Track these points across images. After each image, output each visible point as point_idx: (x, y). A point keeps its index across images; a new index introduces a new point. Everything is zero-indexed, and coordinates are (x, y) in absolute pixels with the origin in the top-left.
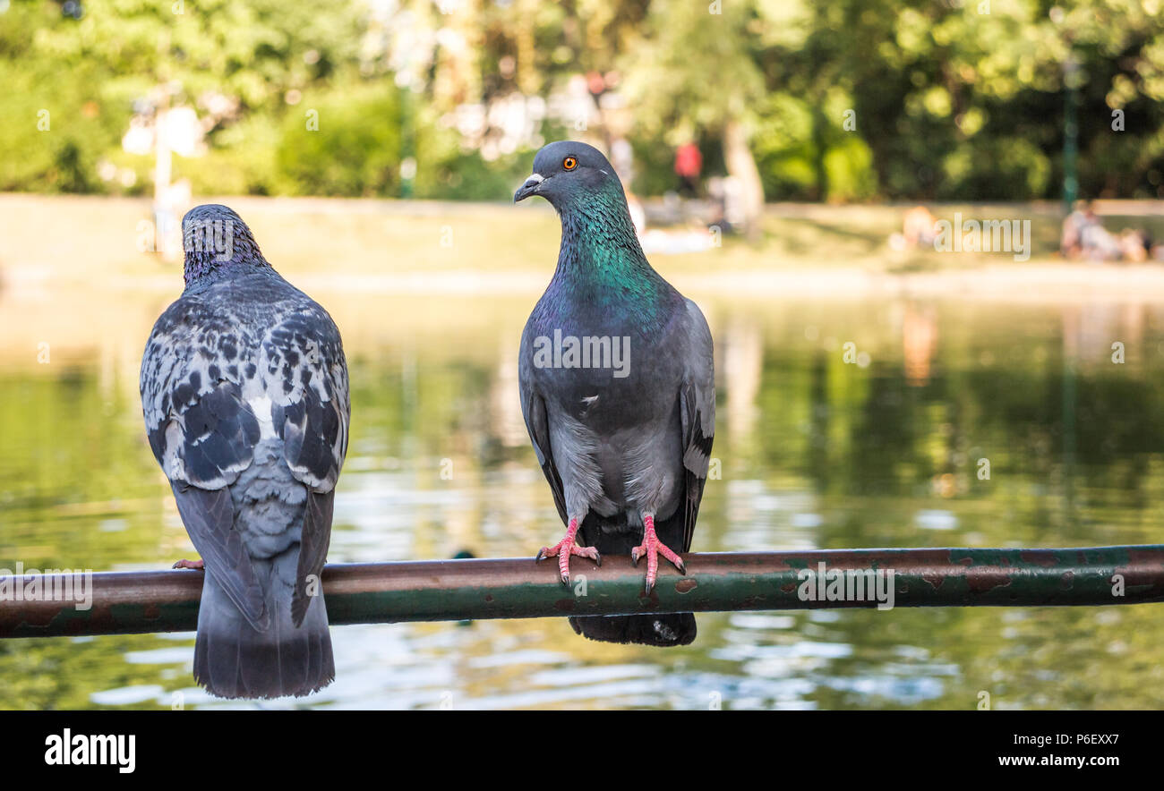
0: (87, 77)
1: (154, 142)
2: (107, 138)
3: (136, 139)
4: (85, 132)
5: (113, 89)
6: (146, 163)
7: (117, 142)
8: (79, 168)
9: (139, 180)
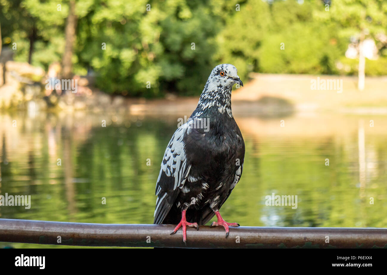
0: (333, 29)
1: (359, 54)
2: (340, 53)
3: (351, 53)
4: (331, 51)
5: (343, 33)
6: (355, 62)
7: (343, 54)
8: (329, 65)
9: (352, 69)
